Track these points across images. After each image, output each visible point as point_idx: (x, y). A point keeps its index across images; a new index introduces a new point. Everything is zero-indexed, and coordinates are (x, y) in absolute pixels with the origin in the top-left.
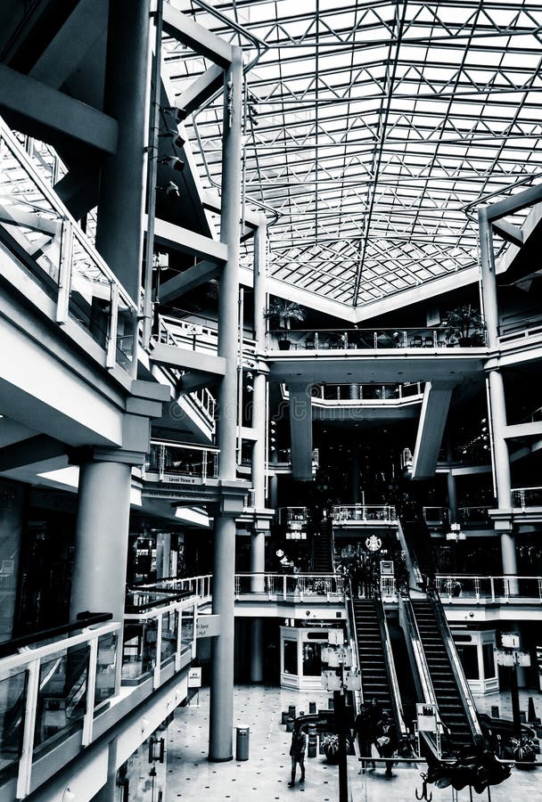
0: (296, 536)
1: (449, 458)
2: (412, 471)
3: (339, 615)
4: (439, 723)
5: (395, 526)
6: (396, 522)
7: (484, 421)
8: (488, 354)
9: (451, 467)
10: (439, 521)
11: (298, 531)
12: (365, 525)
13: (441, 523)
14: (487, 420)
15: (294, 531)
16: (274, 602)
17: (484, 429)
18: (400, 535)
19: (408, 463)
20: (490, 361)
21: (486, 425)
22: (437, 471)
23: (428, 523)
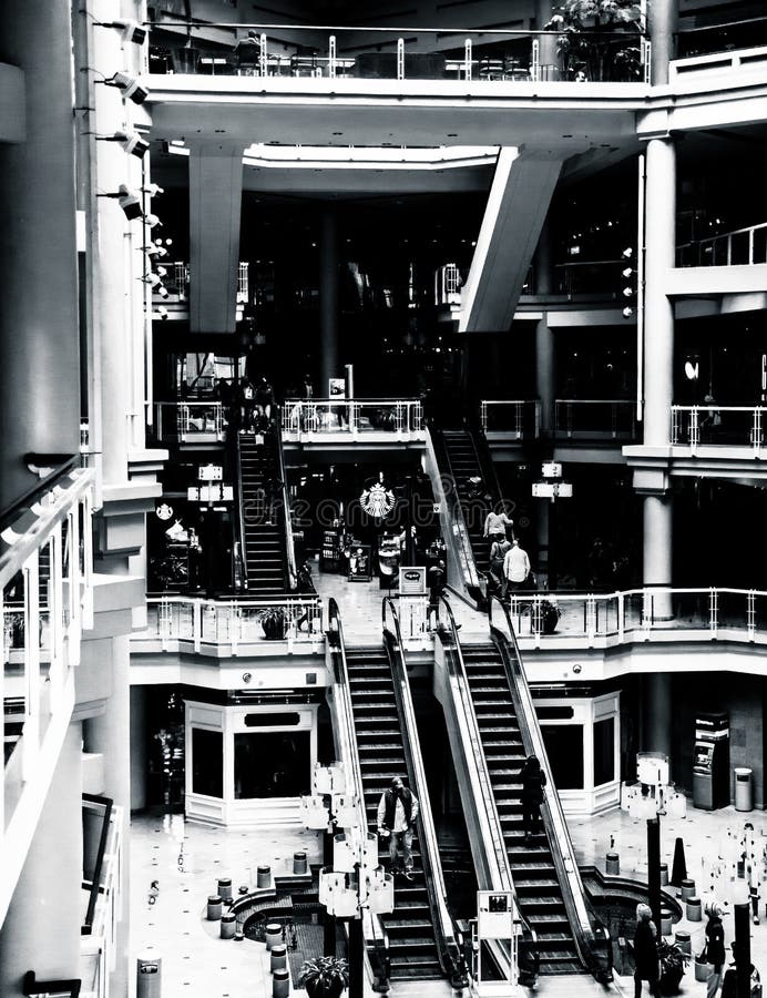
0: (210, 494)
1: (543, 287)
2: (462, 317)
3: (312, 678)
4: (516, 922)
5: (418, 442)
6: (423, 435)
7: (628, 252)
8: (648, 99)
9: (546, 306)
10: (514, 430)
11: (215, 483)
12: (355, 444)
13: (518, 435)
14: (635, 253)
15: (206, 483)
16: (172, 655)
17: (627, 272)
18: (429, 463)
19: (453, 297)
20: (651, 116)
21: (632, 262)
22: (518, 316)
23: (490, 436)
